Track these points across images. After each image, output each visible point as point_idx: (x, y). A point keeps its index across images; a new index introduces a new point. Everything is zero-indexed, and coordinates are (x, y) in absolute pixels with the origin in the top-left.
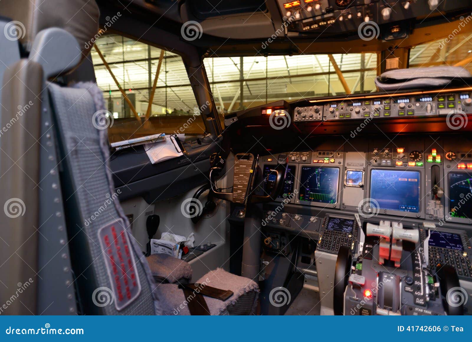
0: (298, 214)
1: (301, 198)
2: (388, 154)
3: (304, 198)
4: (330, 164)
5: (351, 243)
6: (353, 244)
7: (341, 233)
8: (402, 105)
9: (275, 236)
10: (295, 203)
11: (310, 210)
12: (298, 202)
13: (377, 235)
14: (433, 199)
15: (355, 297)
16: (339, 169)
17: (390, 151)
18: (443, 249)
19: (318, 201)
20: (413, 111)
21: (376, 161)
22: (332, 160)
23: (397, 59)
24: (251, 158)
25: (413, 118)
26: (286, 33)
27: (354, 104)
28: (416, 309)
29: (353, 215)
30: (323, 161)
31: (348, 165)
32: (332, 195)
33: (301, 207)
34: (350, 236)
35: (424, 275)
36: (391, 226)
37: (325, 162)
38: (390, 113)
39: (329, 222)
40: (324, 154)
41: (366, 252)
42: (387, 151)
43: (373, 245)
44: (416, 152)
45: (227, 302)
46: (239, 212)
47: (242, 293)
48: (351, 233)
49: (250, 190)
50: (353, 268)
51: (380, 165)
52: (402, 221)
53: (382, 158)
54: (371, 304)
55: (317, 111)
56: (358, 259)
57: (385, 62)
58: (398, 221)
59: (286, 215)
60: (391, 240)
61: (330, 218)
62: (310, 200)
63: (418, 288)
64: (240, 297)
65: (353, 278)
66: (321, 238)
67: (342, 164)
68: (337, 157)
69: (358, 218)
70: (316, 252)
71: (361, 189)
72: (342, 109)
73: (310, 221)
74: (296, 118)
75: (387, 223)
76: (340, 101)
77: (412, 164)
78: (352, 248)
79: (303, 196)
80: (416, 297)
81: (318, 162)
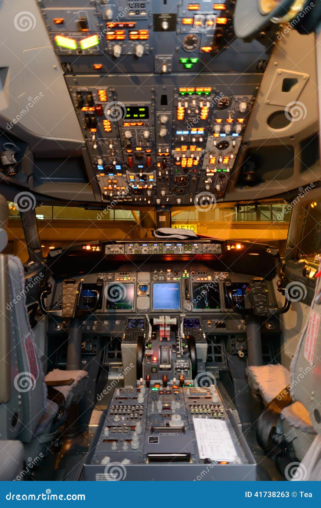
0: (106, 320)
1: (108, 308)
2: (162, 273)
3: (110, 308)
4: (128, 281)
5: (143, 335)
6: (145, 335)
7: (137, 329)
8: (168, 247)
9: (88, 341)
10: (104, 312)
11: (115, 316)
12: (106, 311)
13: (158, 323)
14: (186, 300)
15: (149, 363)
16: (133, 284)
17: (163, 271)
18: (191, 328)
19: (121, 309)
20: (173, 251)
21: (156, 278)
22: (129, 279)
23: (165, 216)
24: (76, 283)
25: (174, 255)
26: (102, 200)
27: (143, 245)
28: (178, 361)
29: (145, 316)
30: (123, 279)
31: (139, 281)
32: (130, 303)
33: (108, 314)
34: (143, 330)
35: (180, 342)
36: (165, 318)
37: (124, 280)
38: (162, 251)
39: (128, 323)
40: (123, 274)
41: (153, 336)
42: (161, 271)
43: (156, 332)
44: (177, 271)
45: (72, 386)
46: (56, 326)
47: (79, 379)
48: (143, 328)
49: (77, 307)
50: (146, 347)
51: (158, 280)
52: (170, 315)
53: (159, 276)
54: (157, 364)
55: (121, 248)
56: (149, 342)
57: (159, 217)
58: (168, 315)
59: (97, 322)
60: (165, 325)
61: (130, 320)
62: (115, 309)
63: (178, 350)
64: (79, 382)
65: (147, 352)
66: (124, 335)
67: (135, 281)
68: (132, 276)
69: (147, 317)
70: (121, 345)
71: (148, 297)
72: (136, 247)
73: (115, 324)
74: (107, 252)
75: (163, 317)
76: (135, 243)
77: (175, 279)
78: (145, 337)
79: (109, 306)
80: (177, 354)
81: (120, 280)
